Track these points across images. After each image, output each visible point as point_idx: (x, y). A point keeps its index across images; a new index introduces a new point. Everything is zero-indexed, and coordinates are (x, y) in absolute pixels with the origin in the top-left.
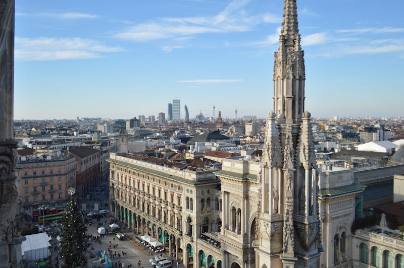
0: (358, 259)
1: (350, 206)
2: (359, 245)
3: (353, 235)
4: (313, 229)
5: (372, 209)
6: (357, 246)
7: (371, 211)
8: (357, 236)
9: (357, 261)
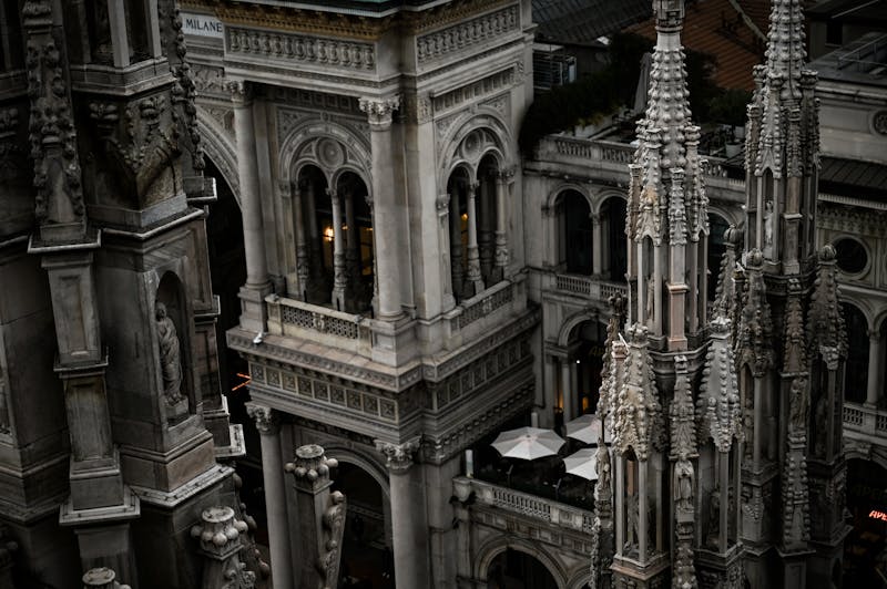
0: (553, 261)
1: (510, 37)
2: (552, 203)
3: (528, 165)
4: (153, 117)
5: (604, 40)
6: (545, 209)
7: (602, 48)
8: (542, 166)
9: (546, 270)
